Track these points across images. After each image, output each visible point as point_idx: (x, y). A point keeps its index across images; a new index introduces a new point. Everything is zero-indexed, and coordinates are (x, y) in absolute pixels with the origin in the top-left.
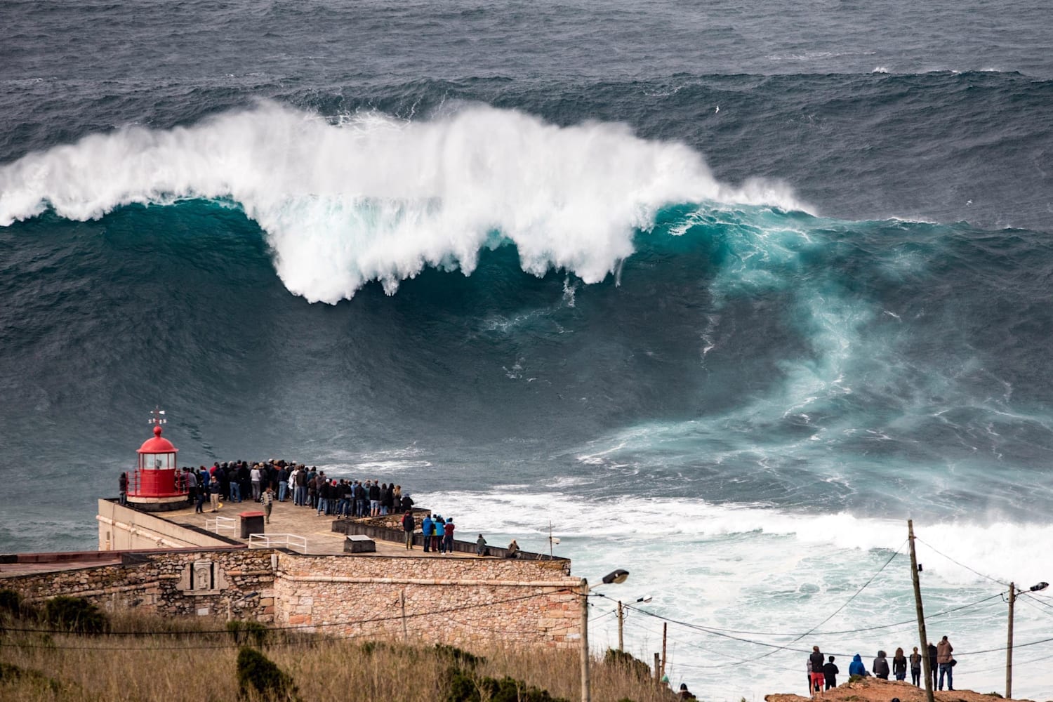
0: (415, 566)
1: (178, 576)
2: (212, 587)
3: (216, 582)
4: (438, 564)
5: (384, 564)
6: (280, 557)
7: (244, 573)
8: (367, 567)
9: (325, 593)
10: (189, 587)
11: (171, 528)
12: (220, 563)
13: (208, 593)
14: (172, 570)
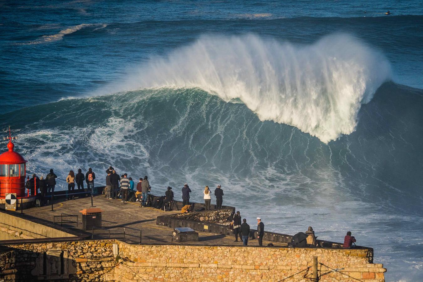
0: (237, 254)
1: (33, 263)
2: (62, 272)
3: (65, 268)
4: (257, 251)
5: (211, 251)
6: (121, 246)
7: (89, 260)
8: (196, 255)
9: (161, 277)
10: (42, 273)
11: (24, 223)
12: (69, 252)
13: (59, 277)
14: (28, 258)
